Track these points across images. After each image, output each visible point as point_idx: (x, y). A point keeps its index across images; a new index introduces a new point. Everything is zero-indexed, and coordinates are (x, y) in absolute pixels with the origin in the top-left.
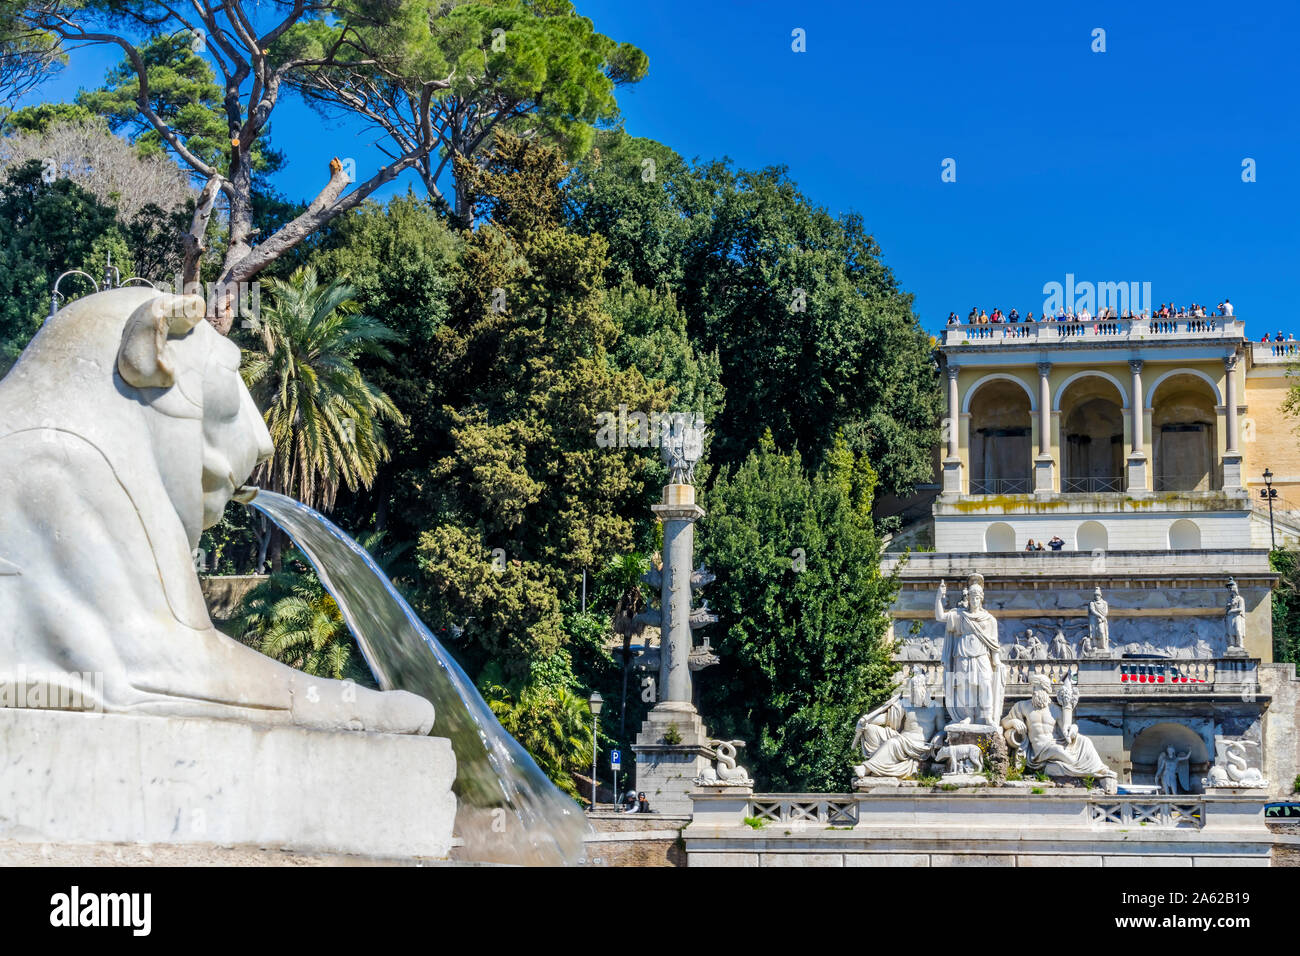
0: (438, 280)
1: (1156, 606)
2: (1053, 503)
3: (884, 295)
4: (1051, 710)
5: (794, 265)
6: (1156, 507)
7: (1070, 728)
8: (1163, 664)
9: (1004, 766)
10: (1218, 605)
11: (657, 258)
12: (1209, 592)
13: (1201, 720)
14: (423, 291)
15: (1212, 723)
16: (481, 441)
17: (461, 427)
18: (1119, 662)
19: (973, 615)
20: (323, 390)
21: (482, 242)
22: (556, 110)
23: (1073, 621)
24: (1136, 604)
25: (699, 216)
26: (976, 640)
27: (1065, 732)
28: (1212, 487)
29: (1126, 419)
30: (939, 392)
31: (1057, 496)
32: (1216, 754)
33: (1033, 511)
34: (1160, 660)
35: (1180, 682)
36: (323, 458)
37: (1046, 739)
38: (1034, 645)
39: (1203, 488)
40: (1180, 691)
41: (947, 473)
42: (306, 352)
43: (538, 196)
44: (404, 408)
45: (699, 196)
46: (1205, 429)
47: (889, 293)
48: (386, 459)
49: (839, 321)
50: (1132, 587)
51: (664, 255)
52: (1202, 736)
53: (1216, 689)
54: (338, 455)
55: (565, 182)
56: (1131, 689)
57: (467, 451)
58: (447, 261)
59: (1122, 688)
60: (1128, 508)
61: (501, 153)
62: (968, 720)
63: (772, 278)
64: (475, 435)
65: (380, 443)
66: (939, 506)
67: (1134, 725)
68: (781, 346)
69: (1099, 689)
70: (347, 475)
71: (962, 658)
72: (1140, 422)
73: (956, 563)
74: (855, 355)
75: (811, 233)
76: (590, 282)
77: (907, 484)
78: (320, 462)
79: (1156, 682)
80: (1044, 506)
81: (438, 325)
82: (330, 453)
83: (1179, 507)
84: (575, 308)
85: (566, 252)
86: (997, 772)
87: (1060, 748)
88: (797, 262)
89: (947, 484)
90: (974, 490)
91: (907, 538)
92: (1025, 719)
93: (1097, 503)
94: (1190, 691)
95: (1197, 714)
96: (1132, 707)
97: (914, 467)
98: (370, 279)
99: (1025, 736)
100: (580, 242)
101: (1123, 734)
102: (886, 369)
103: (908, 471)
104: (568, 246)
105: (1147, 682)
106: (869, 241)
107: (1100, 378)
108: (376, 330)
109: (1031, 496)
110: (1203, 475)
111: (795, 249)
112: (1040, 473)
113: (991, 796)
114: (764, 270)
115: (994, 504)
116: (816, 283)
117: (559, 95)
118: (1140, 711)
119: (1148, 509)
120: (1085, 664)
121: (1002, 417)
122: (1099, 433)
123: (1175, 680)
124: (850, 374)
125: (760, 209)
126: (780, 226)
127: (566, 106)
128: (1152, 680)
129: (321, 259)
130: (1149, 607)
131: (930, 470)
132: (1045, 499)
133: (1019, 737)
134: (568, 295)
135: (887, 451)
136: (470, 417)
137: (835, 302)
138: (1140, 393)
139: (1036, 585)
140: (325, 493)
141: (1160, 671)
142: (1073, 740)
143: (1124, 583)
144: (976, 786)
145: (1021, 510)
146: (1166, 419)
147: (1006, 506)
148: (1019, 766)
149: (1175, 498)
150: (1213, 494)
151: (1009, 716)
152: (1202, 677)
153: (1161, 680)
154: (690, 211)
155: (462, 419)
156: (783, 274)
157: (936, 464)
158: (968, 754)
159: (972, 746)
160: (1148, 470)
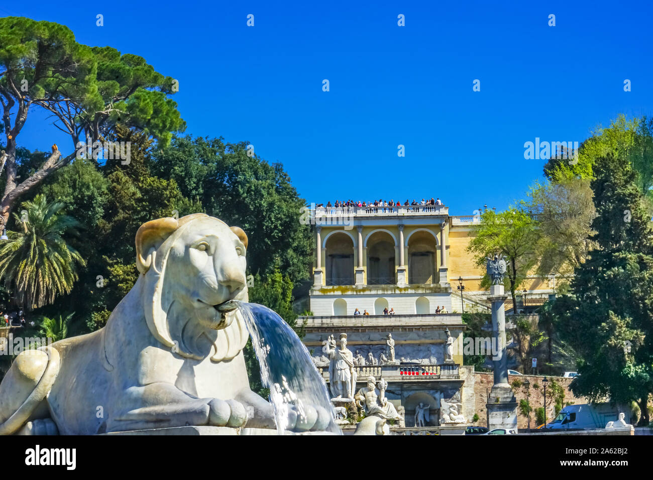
0: (99, 199)
1: (413, 339)
2: (364, 290)
3: (293, 200)
4: (375, 391)
5: (253, 188)
6: (410, 291)
7: (384, 399)
8: (418, 367)
9: (356, 416)
10: (440, 339)
11: (192, 183)
12: (436, 333)
13: (434, 391)
14: (92, 204)
15: (439, 393)
16: (121, 272)
17: (112, 265)
18: (399, 366)
19: (342, 351)
20: (50, 250)
21: (118, 180)
22: (157, 126)
23: (377, 346)
24: (405, 339)
25: (210, 164)
26: (344, 362)
27: (382, 401)
28: (434, 282)
29: (396, 251)
30: (312, 239)
31: (366, 286)
32: (441, 406)
33: (355, 293)
34: (416, 365)
35: (425, 374)
36: (49, 280)
37: (373, 404)
38: (359, 357)
39: (430, 282)
40: (426, 379)
41: (316, 276)
42: (42, 232)
43: (138, 156)
44: (84, 257)
45: (210, 155)
46: (431, 255)
47: (294, 199)
48: (77, 280)
49: (274, 213)
50: (402, 331)
51: (194, 183)
52: (435, 398)
53: (441, 378)
54: (56, 278)
55: (150, 149)
56: (405, 378)
57: (115, 277)
58: (103, 190)
59: (401, 378)
60: (398, 292)
61: (120, 135)
62: (340, 396)
63: (243, 193)
64: (118, 269)
65: (75, 273)
66: (312, 291)
67: (406, 394)
68: (247, 224)
69: (391, 378)
70: (60, 288)
71: (338, 370)
72: (403, 253)
73: (325, 321)
74: (280, 228)
75: (261, 173)
76: (169, 201)
77: (298, 281)
78: (48, 282)
79: (415, 375)
80: (360, 291)
81: (99, 219)
82: (53, 279)
83: (420, 291)
84: (162, 212)
85: (158, 188)
86: (353, 419)
87: (380, 408)
88: (254, 186)
89: (315, 281)
90: (328, 284)
91: (297, 305)
92: (364, 396)
93: (383, 289)
94: (430, 379)
95: (433, 389)
96: (405, 386)
97: (301, 273)
98: (69, 198)
99: (364, 403)
100: (165, 183)
101: (401, 399)
102: (294, 234)
103: (299, 275)
104: (159, 185)
105: (412, 375)
106: (285, 175)
107: (385, 233)
108: (72, 222)
109: (354, 287)
110: (430, 276)
111: (253, 180)
112: (358, 276)
113: (351, 429)
114: (240, 190)
115: (337, 290)
116: (263, 195)
117: (158, 120)
118: (408, 387)
119: (406, 292)
120: (385, 368)
121: (340, 249)
122: (383, 256)
123: (423, 373)
124: (278, 236)
125: (238, 162)
126: (247, 170)
127: (161, 125)
128: (413, 374)
129: (46, 189)
130: (411, 339)
131: (308, 274)
132: (360, 287)
133: (362, 403)
134: (159, 207)
135: (290, 266)
136: (115, 261)
137: (271, 205)
138: (403, 240)
139: (360, 331)
140: (50, 296)
141: (417, 370)
142: (385, 404)
143: (399, 329)
144: (345, 424)
145: (349, 293)
146: (414, 250)
147: (343, 291)
148: (362, 416)
149: (418, 287)
150: (435, 285)
151: (358, 394)
152: (435, 372)
153: (417, 374)
154: (206, 163)
155: (111, 262)
156: (249, 191)
157: (311, 272)
158: (341, 411)
159: (342, 407)
160: (406, 274)
